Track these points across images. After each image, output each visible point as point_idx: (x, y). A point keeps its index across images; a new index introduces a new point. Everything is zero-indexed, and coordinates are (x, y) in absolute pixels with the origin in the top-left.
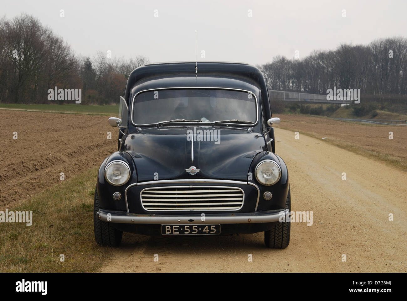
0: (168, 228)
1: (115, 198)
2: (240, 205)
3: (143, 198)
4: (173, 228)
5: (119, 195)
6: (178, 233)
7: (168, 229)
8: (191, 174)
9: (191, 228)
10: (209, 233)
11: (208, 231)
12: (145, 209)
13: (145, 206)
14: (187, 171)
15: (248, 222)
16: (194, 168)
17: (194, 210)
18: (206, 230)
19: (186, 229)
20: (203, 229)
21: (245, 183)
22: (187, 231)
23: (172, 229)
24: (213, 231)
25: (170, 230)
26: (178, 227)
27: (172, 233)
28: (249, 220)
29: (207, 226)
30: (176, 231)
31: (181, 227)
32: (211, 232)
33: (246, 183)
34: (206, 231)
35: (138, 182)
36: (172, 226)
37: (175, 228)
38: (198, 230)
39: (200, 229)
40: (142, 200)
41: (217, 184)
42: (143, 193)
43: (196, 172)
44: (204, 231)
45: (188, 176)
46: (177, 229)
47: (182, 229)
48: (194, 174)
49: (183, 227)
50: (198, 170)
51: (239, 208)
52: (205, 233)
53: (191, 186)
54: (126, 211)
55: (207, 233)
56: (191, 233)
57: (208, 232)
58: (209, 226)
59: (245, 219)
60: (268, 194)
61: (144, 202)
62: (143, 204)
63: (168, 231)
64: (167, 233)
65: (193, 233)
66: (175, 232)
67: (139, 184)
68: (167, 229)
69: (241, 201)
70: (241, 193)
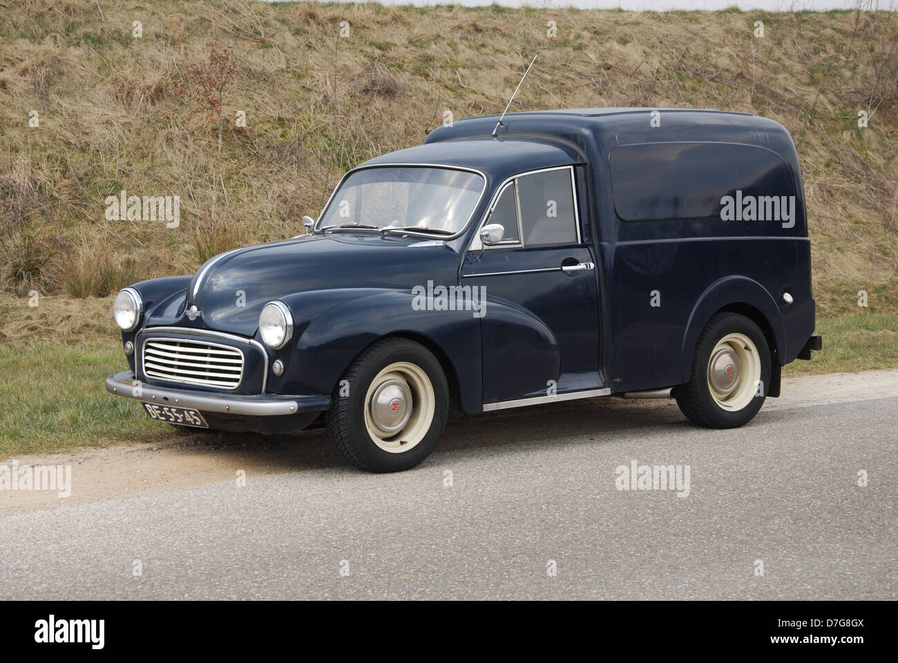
1: (127, 352)
2: (236, 380)
3: (145, 354)
6: (164, 418)
8: (191, 319)
9: (170, 411)
10: (195, 423)
11: (192, 420)
12: (145, 373)
13: (145, 368)
14: (188, 313)
15: (227, 412)
16: (195, 308)
19: (168, 413)
22: (171, 417)
23: (153, 409)
24: (197, 421)
26: (157, 407)
27: (157, 417)
28: (227, 407)
29: (186, 411)
30: (160, 415)
33: (248, 340)
36: (151, 405)
38: (181, 416)
40: (143, 358)
41: (214, 339)
42: (146, 347)
43: (196, 316)
44: (187, 419)
45: (186, 322)
46: (159, 412)
47: (164, 413)
48: (194, 319)
49: (163, 408)
50: (199, 314)
51: (236, 385)
52: (190, 422)
59: (223, 405)
60: (279, 366)
61: (144, 361)
62: (144, 364)
63: (153, 414)
64: (153, 417)
65: (178, 421)
67: (144, 330)
69: (238, 373)
70: (239, 358)
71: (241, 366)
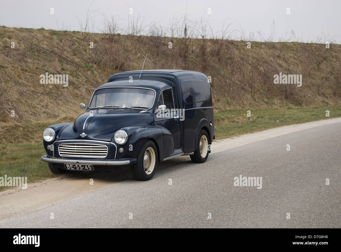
0: (68, 166)
1: (48, 149)
2: (106, 155)
3: (60, 149)
5: (50, 147)
6: (74, 169)
8: (82, 137)
9: (78, 166)
10: (88, 169)
12: (60, 155)
13: (61, 153)
14: (81, 135)
15: (106, 165)
16: (84, 133)
21: (109, 143)
22: (78, 168)
23: (70, 166)
24: (90, 168)
25: (69, 167)
26: (72, 165)
27: (70, 169)
28: (106, 163)
30: (72, 168)
32: (89, 169)
35: (58, 140)
36: (69, 165)
37: (71, 166)
39: (83, 167)
40: (59, 150)
41: (94, 143)
42: (60, 146)
44: (86, 168)
45: (80, 138)
46: (72, 167)
47: (74, 167)
48: (84, 137)
49: (75, 165)
50: (86, 135)
51: (105, 157)
52: (86, 169)
53: (81, 144)
54: (53, 155)
58: (87, 166)
59: (104, 163)
60: (121, 150)
61: (60, 151)
62: (59, 152)
63: (69, 168)
68: (67, 167)
69: (106, 153)
70: (106, 148)
71: (107, 150)
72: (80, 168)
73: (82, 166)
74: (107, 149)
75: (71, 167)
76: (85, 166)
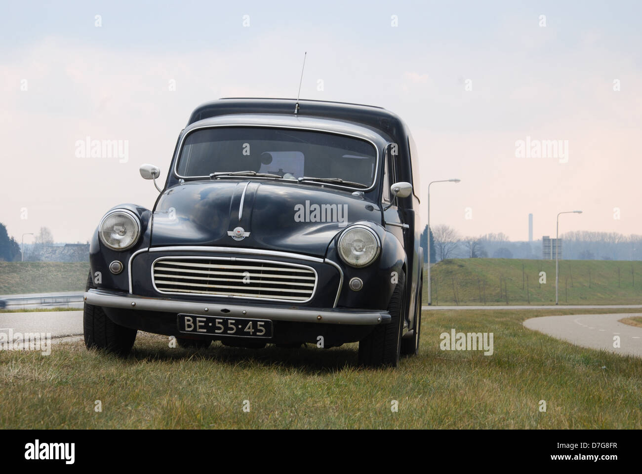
0: (189, 320)
1: (112, 271)
2: (309, 295)
4: (197, 322)
5: (119, 265)
6: (205, 330)
7: (189, 323)
8: (236, 239)
9: (225, 323)
10: (254, 334)
11: (253, 330)
12: (158, 290)
13: (158, 286)
14: (230, 233)
15: (317, 321)
17: (234, 297)
18: (249, 328)
19: (218, 325)
20: (244, 327)
21: (321, 260)
22: (219, 328)
23: (195, 322)
24: (261, 331)
25: (192, 325)
26: (205, 319)
27: (195, 330)
28: (319, 317)
29: (251, 322)
30: (201, 327)
31: (209, 320)
32: (258, 334)
33: (323, 260)
34: (249, 330)
35: (151, 247)
36: (194, 318)
37: (200, 321)
38: (237, 327)
39: (240, 326)
40: (153, 276)
41: (276, 259)
42: (157, 265)
43: (243, 237)
44: (246, 330)
45: (230, 242)
46: (203, 324)
47: (210, 324)
48: (240, 240)
49: (213, 320)
50: (247, 234)
51: (307, 299)
52: (248, 333)
53: (233, 259)
54: (127, 290)
55: (251, 334)
56: (225, 332)
57: (253, 332)
58: (255, 323)
59: (312, 316)
60: (357, 282)
61: (156, 278)
62: (154, 282)
63: (189, 326)
64: (187, 329)
65: (229, 332)
66: (200, 329)
67: (152, 249)
68: (187, 323)
69: (312, 288)
70: (313, 275)
71: (313, 282)
72: (227, 328)
73: (237, 322)
74: (316, 279)
75: (198, 324)
76: (245, 323)
